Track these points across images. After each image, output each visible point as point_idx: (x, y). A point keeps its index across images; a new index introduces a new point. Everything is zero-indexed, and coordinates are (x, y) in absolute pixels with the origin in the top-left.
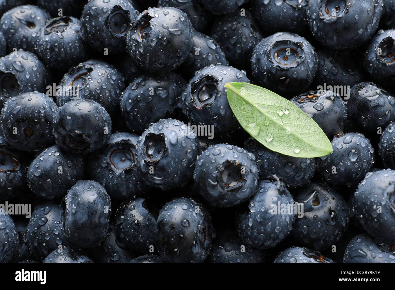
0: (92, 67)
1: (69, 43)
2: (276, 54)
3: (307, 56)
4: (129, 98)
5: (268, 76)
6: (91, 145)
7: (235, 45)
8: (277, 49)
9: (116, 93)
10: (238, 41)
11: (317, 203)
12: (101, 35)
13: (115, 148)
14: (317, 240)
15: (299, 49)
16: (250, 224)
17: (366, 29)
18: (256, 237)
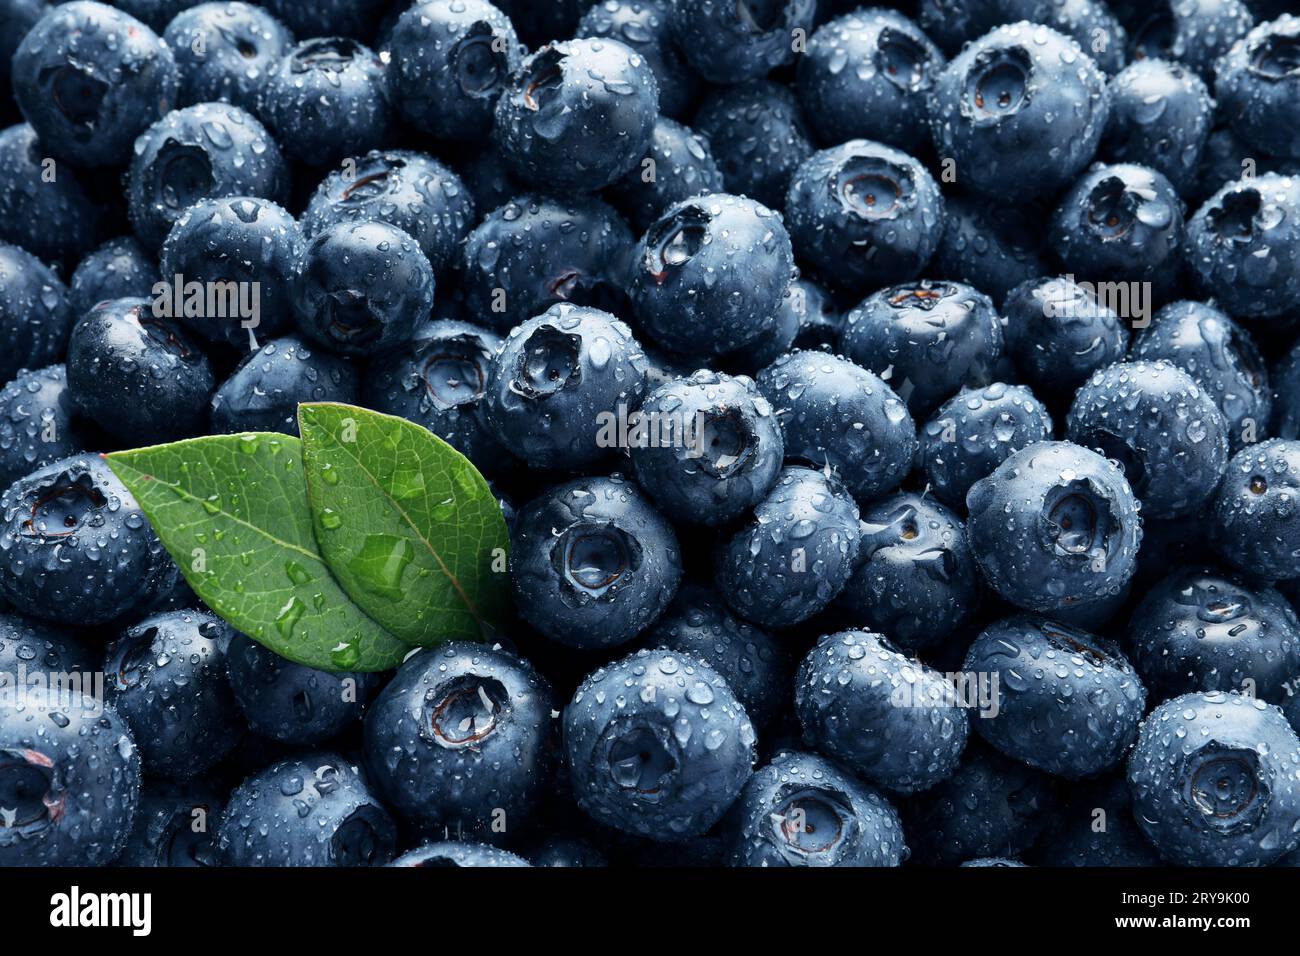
0: (404, 160)
1: (351, 100)
2: (850, 187)
3: (922, 198)
4: (493, 237)
5: (827, 235)
6: (385, 330)
7: (751, 156)
8: (853, 175)
9: (454, 225)
10: (761, 150)
11: (911, 531)
12: (433, 84)
13: (440, 351)
14: (904, 615)
15: (904, 182)
16: (755, 551)
17: (1068, 150)
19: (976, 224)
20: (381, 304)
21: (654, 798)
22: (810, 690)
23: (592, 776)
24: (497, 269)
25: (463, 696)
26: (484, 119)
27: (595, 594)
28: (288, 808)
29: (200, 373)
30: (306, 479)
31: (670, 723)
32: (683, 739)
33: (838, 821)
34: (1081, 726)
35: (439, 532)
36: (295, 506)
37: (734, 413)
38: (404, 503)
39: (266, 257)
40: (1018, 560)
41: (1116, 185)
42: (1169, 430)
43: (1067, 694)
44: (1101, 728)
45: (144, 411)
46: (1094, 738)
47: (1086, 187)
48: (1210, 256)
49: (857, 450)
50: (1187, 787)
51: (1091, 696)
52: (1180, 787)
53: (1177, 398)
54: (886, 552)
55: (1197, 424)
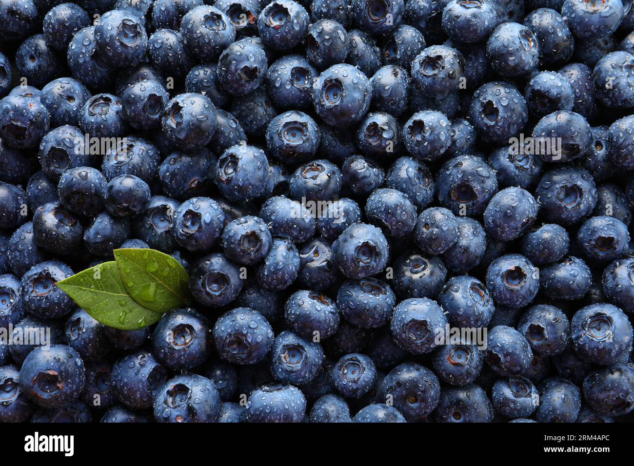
0: (133, 143)
1: (112, 124)
2: (286, 132)
3: (311, 134)
4: (167, 171)
5: (280, 152)
7: (251, 122)
8: (287, 128)
9: (154, 165)
10: (255, 119)
11: (317, 255)
12: (139, 118)
13: (156, 210)
14: (317, 283)
15: (304, 128)
16: (266, 274)
17: (358, 113)
18: (270, 283)
19: (331, 135)
20: (134, 206)
21: (244, 356)
22: (288, 315)
23: (224, 351)
24: (170, 181)
25: (180, 331)
26: (158, 124)
27: (217, 294)
28: (132, 373)
29: (78, 228)
30: (120, 273)
31: (245, 335)
32: (250, 340)
33: (301, 354)
34: (373, 317)
35: (165, 279)
36: (118, 283)
37: (253, 233)
38: (153, 273)
39: (93, 191)
40: (349, 269)
41: (375, 125)
42: (395, 217)
43: (368, 308)
44: (379, 316)
45: (63, 248)
46: (377, 319)
47: (366, 124)
48: (410, 144)
49: (295, 233)
50: (407, 332)
51: (375, 308)
52: (405, 333)
53: (397, 206)
54: (309, 264)
55: (404, 213)
